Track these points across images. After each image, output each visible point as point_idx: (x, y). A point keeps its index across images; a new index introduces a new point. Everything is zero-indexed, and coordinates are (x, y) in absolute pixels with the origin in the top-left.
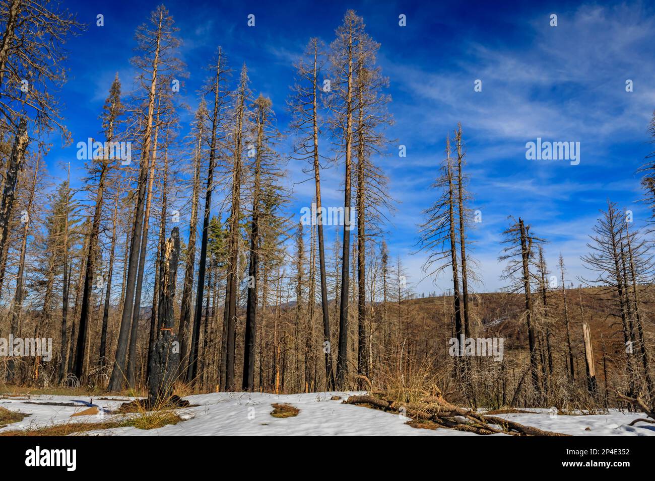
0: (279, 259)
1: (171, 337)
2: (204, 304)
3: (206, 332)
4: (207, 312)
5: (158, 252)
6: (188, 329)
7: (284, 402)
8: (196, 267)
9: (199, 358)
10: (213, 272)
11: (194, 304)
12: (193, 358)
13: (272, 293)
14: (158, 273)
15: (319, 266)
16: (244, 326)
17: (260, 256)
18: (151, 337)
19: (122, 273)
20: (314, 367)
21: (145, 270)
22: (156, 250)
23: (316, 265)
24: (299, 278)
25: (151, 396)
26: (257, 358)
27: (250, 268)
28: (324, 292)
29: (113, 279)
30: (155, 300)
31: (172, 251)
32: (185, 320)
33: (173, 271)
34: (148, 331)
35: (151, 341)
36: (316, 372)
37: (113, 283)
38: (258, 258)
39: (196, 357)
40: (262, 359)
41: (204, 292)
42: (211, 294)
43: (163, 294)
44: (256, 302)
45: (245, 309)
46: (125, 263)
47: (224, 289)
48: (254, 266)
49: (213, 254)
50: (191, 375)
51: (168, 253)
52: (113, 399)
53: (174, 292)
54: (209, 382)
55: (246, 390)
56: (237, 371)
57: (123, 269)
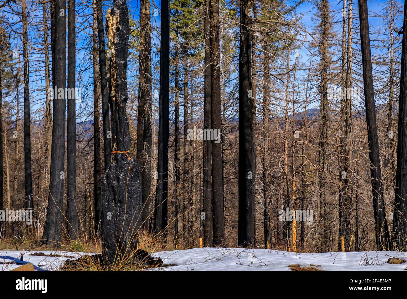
0: (288, 38)
1: (129, 163)
2: (172, 116)
3: (176, 159)
4: (177, 129)
5: (94, 35)
6: (150, 155)
7: (309, 263)
8: (155, 58)
9: (169, 198)
10: (181, 64)
11: (156, 116)
12: (161, 198)
13: (277, 95)
14: (98, 68)
15: (359, 47)
16: (236, 149)
17: (257, 34)
18: (95, 167)
19: (43, 71)
20: (353, 213)
21: (77, 64)
22: (90, 31)
23: (353, 46)
24: (324, 69)
25: (107, 249)
26: (259, 198)
27: (241, 55)
28: (369, 92)
29: (31, 79)
30: (96, 111)
31: (118, 29)
32: (144, 141)
33: (122, 62)
34: (91, 158)
35: (97, 172)
36: (357, 221)
37: (32, 86)
38: (253, 38)
39: (165, 195)
40: (268, 200)
41: (170, 98)
42: (181, 100)
43: (110, 98)
44: (253, 110)
45: (236, 123)
46: (46, 55)
47: (200, 92)
48: (247, 53)
49: (179, 35)
50: (160, 222)
51: (112, 33)
52: (51, 255)
53: (126, 95)
54: (186, 234)
55: (245, 246)
56: (228, 218)
57: (44, 64)
